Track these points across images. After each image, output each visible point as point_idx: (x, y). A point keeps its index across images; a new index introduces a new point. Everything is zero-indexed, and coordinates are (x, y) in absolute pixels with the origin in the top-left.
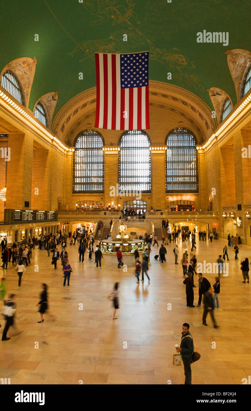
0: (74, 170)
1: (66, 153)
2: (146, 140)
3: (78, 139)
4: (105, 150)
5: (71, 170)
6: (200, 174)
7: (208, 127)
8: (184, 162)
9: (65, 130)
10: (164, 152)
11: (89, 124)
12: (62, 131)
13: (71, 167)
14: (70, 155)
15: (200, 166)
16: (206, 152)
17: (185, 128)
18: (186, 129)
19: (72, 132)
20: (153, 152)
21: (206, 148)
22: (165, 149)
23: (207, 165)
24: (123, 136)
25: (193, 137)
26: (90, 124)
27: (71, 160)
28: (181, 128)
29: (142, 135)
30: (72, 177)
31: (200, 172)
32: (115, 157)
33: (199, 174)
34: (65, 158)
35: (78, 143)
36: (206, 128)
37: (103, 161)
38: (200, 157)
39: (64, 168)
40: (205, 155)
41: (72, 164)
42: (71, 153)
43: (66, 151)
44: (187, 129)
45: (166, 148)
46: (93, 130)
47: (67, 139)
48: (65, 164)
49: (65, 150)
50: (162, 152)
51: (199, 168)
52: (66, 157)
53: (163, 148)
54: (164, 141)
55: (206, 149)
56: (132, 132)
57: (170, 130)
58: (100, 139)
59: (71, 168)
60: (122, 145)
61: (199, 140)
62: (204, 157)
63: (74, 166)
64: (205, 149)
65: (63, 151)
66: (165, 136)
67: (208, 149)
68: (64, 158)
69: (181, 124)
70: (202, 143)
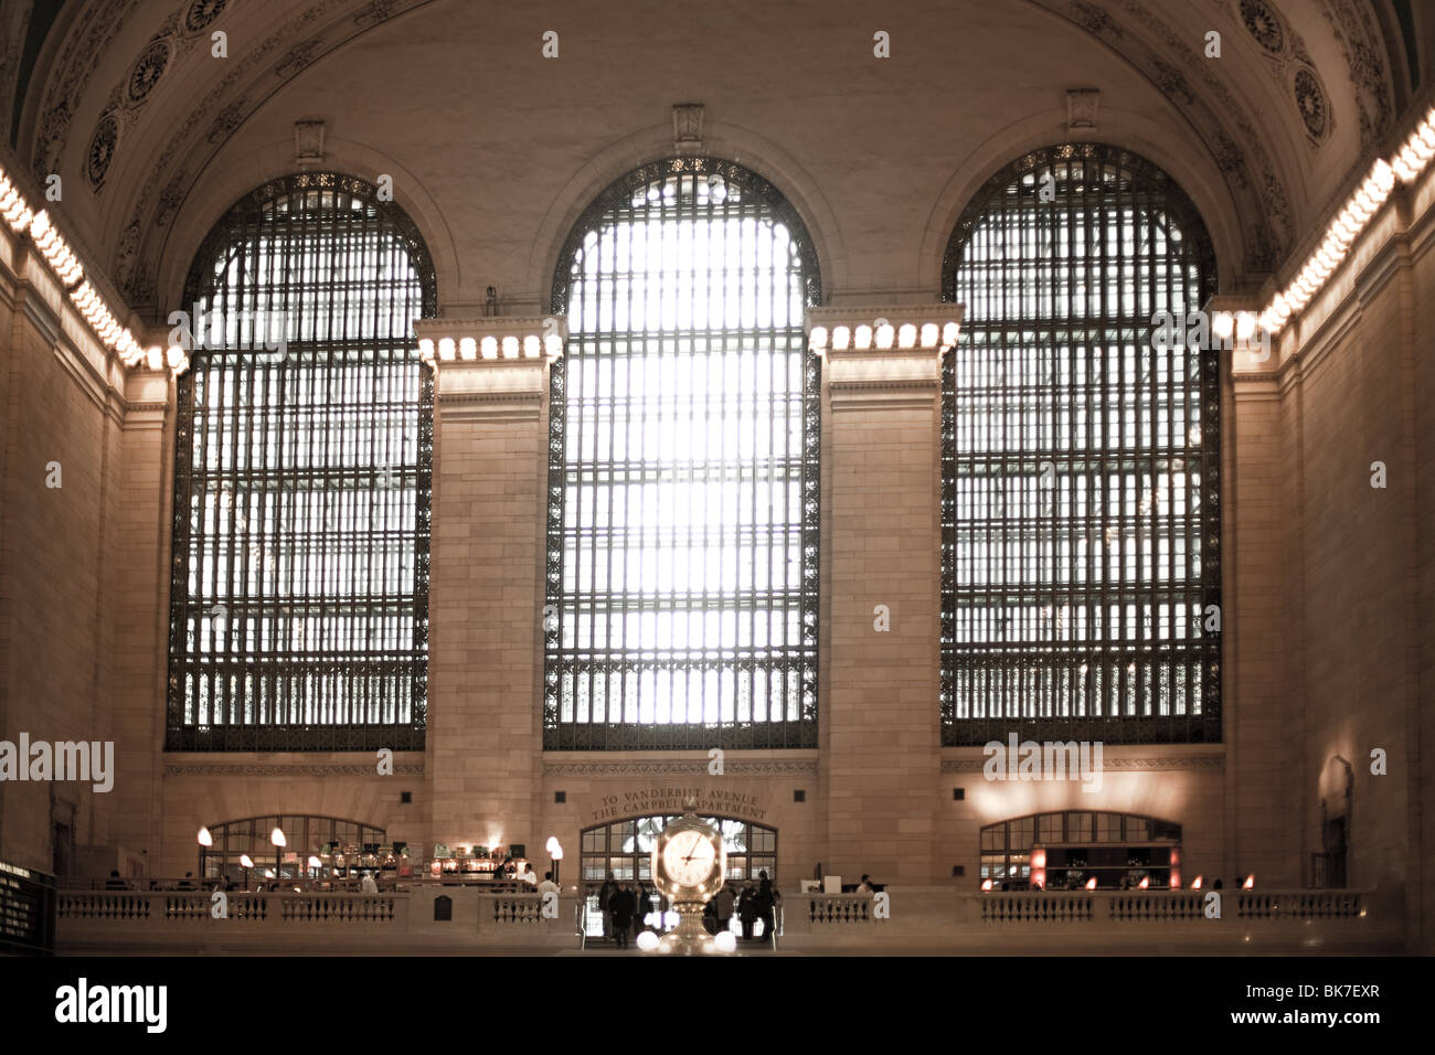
0: (180, 539)
1: (117, 379)
2: (781, 263)
3: (219, 268)
4: (437, 357)
5: (155, 535)
6: (1235, 568)
7: (1316, 120)
8: (1100, 462)
9: (113, 174)
10: (929, 368)
11: (310, 123)
12: (98, 182)
13: (156, 514)
14: (154, 407)
15: (1241, 496)
16: (1296, 359)
17: (1118, 150)
18: (1124, 159)
19: (171, 202)
20: (837, 370)
21: (1295, 320)
22: (940, 343)
23: (1301, 484)
24: (591, 237)
25: (1177, 236)
26: (321, 123)
27: (157, 455)
28: (1078, 146)
29: (749, 222)
30: (165, 600)
31: (1241, 547)
32: (521, 417)
33: (1227, 572)
34: (113, 426)
35: (218, 300)
36: (1299, 129)
37: (424, 458)
38: (1241, 409)
39: (102, 516)
40: (1281, 395)
41: (163, 482)
42: (155, 391)
43: (121, 363)
44: (1134, 157)
45: (952, 333)
46: (339, 176)
47: (129, 260)
48: (110, 487)
49: (112, 355)
50: (917, 369)
51: (1227, 518)
52: (123, 424)
53: (930, 334)
54: (931, 274)
55: (1291, 335)
56: (662, 197)
57: (984, 166)
58: (400, 266)
59: (161, 525)
60: (580, 314)
61: (1230, 254)
62: (1274, 408)
63: (181, 508)
64: (1284, 331)
65: (98, 360)
66: (943, 225)
67: (1309, 327)
68: (106, 427)
69: (1080, 108)
70: (1260, 284)
